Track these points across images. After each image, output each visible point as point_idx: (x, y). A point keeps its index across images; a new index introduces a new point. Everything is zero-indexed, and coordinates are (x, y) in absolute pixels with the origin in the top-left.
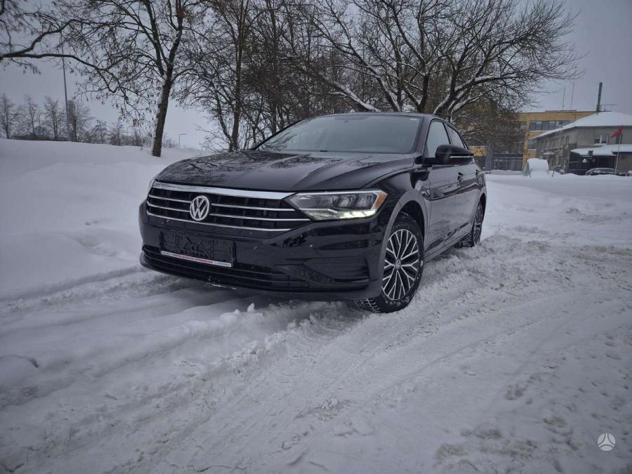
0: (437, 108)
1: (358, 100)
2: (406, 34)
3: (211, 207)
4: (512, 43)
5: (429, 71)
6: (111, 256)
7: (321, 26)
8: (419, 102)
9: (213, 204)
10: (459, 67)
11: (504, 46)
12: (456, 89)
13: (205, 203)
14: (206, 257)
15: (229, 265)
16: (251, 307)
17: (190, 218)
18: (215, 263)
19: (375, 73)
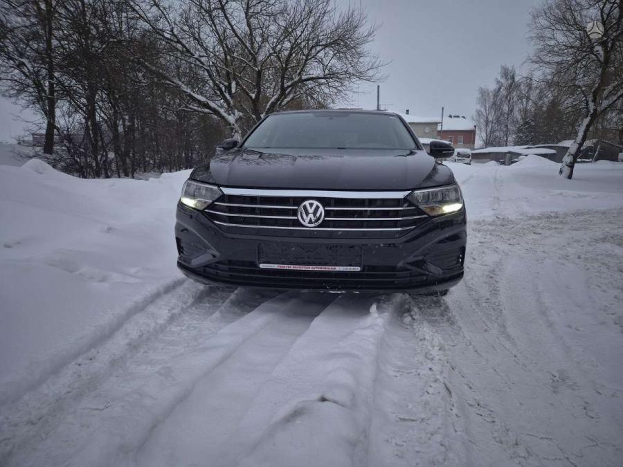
0: (270, 102)
1: (189, 91)
2: (234, 27)
3: (326, 211)
4: (326, 46)
5: (262, 66)
6: (101, 281)
7: (137, 8)
8: (253, 96)
9: (326, 208)
10: (286, 65)
11: (318, 48)
12: (285, 86)
13: (317, 208)
14: (326, 264)
15: (358, 269)
16: (373, 308)
17: (299, 224)
18: (338, 269)
19: (202, 63)
